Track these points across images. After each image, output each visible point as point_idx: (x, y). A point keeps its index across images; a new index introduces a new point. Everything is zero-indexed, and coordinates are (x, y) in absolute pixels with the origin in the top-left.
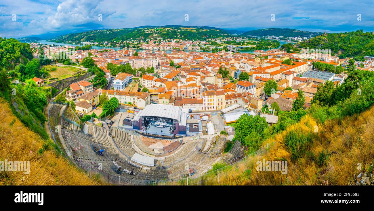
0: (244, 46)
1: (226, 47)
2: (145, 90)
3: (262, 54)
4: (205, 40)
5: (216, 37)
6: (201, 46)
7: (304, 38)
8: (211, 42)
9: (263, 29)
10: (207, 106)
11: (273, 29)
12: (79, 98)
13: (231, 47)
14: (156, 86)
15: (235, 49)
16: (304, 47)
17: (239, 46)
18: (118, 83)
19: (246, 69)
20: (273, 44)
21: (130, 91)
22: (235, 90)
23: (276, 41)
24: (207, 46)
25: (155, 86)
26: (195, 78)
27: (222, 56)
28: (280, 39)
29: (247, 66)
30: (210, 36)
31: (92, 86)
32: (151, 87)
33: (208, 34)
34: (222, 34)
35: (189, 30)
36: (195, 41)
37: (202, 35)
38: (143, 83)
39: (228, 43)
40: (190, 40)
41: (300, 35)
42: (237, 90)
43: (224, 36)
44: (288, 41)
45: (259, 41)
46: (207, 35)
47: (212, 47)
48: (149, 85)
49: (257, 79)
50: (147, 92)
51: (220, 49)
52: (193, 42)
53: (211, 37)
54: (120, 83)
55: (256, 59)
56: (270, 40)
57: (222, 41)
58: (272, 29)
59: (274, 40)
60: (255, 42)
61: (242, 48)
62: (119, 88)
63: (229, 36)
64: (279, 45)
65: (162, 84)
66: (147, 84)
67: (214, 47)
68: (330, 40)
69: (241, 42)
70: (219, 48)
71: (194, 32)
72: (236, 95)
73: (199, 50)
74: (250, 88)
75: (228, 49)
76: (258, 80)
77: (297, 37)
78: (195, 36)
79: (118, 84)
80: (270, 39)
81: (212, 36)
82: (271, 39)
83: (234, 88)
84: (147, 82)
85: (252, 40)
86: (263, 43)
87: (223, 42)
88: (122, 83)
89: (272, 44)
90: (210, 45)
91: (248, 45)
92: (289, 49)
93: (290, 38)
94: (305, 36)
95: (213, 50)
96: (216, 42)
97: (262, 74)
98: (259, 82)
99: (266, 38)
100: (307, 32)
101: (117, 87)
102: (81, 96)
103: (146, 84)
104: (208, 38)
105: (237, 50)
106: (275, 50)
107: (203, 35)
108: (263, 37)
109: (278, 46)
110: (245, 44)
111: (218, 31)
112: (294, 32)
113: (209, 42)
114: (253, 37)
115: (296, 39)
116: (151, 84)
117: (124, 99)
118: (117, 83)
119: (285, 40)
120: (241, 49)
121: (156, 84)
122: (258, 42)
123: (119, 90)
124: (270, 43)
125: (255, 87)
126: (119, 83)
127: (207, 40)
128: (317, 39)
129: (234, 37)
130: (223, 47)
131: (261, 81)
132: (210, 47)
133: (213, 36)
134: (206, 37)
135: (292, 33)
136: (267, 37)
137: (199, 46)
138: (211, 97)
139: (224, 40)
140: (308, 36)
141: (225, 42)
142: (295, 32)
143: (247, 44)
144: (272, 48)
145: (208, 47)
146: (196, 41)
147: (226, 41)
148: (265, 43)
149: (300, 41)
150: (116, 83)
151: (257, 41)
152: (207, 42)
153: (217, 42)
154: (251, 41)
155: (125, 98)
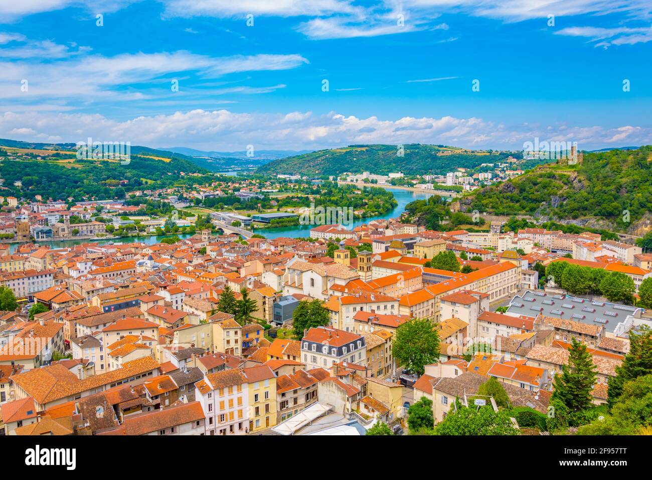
0: (269, 214)
1: (208, 220)
3: (341, 236)
4: (120, 195)
5: (163, 186)
6: (111, 221)
7: (481, 176)
8: (146, 202)
9: (326, 151)
11: (364, 149)
13: (224, 219)
15: (240, 225)
16: (491, 210)
17: (254, 213)
19: (307, 290)
20: (371, 203)
22: (297, 360)
23: (381, 192)
24: (131, 218)
27: (202, 252)
28: (393, 182)
29: (312, 280)
30: (136, 181)
33: (129, 174)
34: (183, 174)
35: (43, 158)
36: (78, 204)
37: (105, 179)
39: (211, 203)
40: (55, 200)
41: (465, 167)
42: (306, 360)
43: (190, 179)
44: (424, 190)
45: (317, 192)
46: (126, 178)
47: (155, 222)
49: (361, 321)
51: (185, 227)
52: (73, 204)
53: (140, 184)
55: (339, 256)
56: (358, 189)
57: (186, 199)
58: (359, 149)
59: (372, 188)
60: (307, 199)
61: (264, 220)
63: (208, 180)
64: (394, 206)
67: (162, 222)
68: (595, 180)
69: (257, 199)
70: (180, 223)
71: (69, 166)
72: (309, 376)
73: (102, 235)
74: (349, 351)
75: (214, 228)
76: (367, 323)
77: (452, 170)
78: (76, 182)
80: (354, 183)
81: (144, 180)
82: (361, 185)
83: (292, 353)
85: (293, 190)
86: (332, 198)
87: (191, 201)
89: (366, 204)
90: (141, 213)
91: (284, 209)
92: (436, 216)
93: (427, 178)
94: (485, 170)
95: (161, 234)
96: (164, 203)
97: (373, 302)
98: (372, 330)
99: (340, 183)
100: (491, 152)
104: (128, 190)
105: (249, 227)
106: (384, 224)
107: (108, 178)
108: (331, 178)
109: (390, 207)
110: (271, 207)
111: (167, 160)
112: (440, 154)
113: (137, 204)
114: (296, 181)
115: (449, 180)
119: (412, 185)
120: (261, 225)
122: (318, 196)
124: (361, 199)
125: (363, 344)
127: (128, 195)
128: (541, 176)
129: (225, 180)
130: (196, 218)
131: (375, 324)
132: (145, 220)
133: (149, 182)
134: (123, 185)
135: (434, 158)
136: (345, 180)
137: (102, 221)
139: (195, 194)
140: (496, 166)
141: (198, 202)
142: (446, 154)
143: (280, 206)
144: (371, 216)
145: (137, 222)
146: (83, 200)
147: (200, 197)
148: (342, 198)
149: (468, 187)
151: (313, 193)
152: (128, 204)
153: (166, 201)
154: (291, 195)
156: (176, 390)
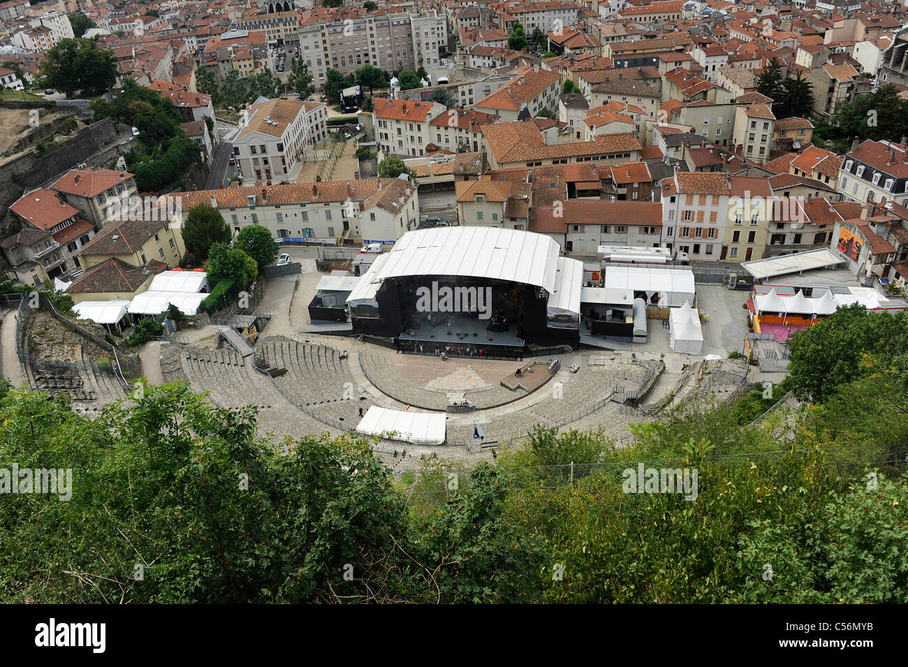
2: (394, 169)
10: (677, 239)
12: (79, 259)
14: (443, 145)
18: (258, 150)
21: (319, 179)
25: (438, 149)
26: (632, 107)
31: (129, 187)
32: (418, 153)
38: (377, 136)
48: (409, 146)
50: (403, 177)
54: (268, 149)
62: (268, 171)
65: (470, 135)
66: (400, 142)
79: (260, 156)
84: (399, 130)
88: (280, 148)
101: (258, 173)
102: (87, 245)
103: (392, 143)
116: (416, 140)
117: (300, 216)
118: (254, 152)
121: (439, 140)
123: (269, 184)
126: (264, 150)
138: (702, 203)
150: (249, 151)
155: (304, 214)
156: (649, 183)
